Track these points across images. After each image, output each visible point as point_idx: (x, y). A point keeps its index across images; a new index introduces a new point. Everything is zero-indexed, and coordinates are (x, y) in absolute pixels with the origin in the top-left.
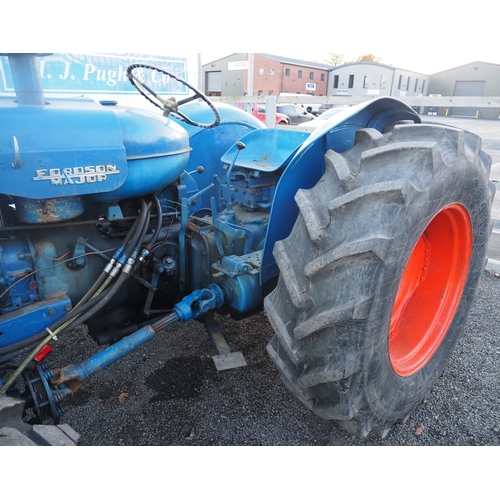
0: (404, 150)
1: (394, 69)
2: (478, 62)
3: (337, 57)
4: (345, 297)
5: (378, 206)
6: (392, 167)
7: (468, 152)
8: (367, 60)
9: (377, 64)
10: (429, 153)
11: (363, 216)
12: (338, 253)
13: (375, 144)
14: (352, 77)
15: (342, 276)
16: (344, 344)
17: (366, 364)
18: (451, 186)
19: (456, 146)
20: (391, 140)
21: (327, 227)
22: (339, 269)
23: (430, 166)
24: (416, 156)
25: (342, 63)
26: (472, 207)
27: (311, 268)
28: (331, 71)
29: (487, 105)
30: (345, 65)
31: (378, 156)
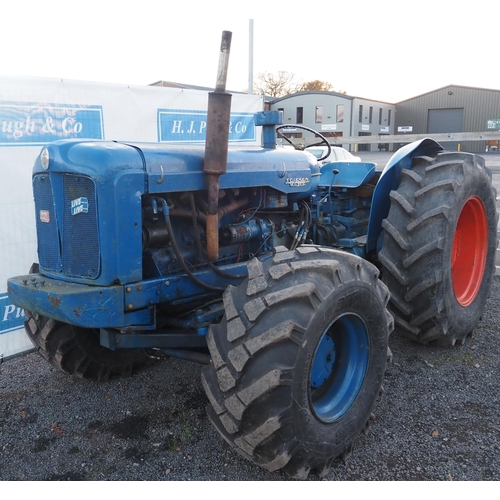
0: (448, 165)
1: (352, 98)
2: (451, 86)
3: (276, 86)
4: (431, 240)
5: (440, 192)
6: (443, 174)
7: (479, 166)
8: (314, 88)
9: (326, 93)
10: (461, 166)
11: (434, 198)
12: (425, 216)
13: (430, 163)
14: (300, 110)
15: (427, 229)
16: (433, 265)
17: (444, 278)
18: (473, 184)
19: (472, 163)
20: (437, 161)
21: (414, 207)
22: (425, 225)
23: (462, 173)
24: (454, 168)
25: (283, 94)
26: (484, 200)
27: (410, 226)
28: (273, 103)
29: (479, 139)
30: (289, 96)
31: (434, 169)
